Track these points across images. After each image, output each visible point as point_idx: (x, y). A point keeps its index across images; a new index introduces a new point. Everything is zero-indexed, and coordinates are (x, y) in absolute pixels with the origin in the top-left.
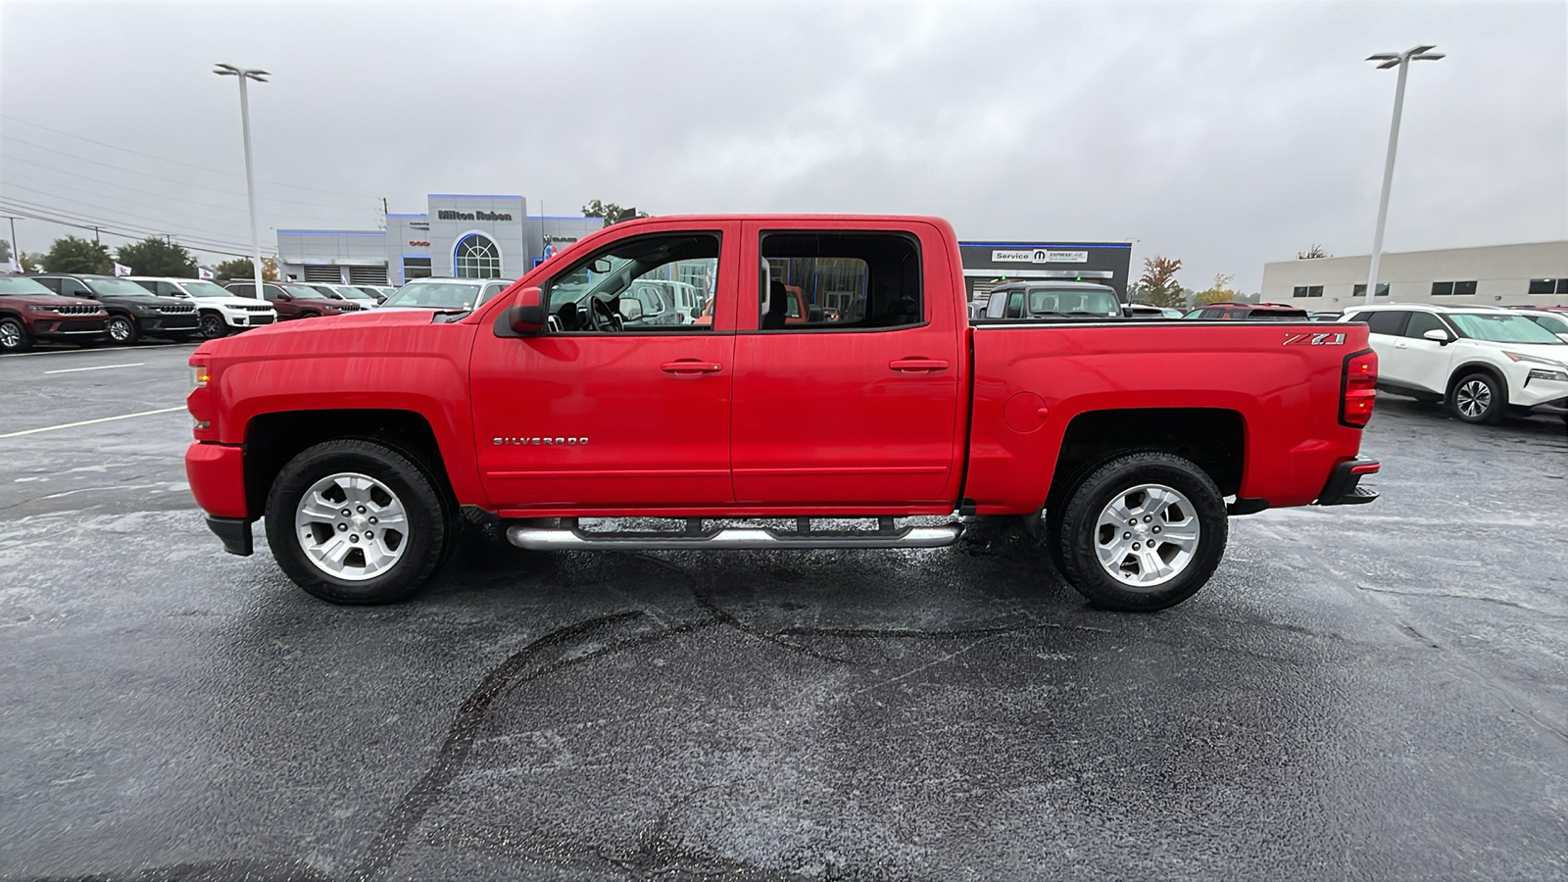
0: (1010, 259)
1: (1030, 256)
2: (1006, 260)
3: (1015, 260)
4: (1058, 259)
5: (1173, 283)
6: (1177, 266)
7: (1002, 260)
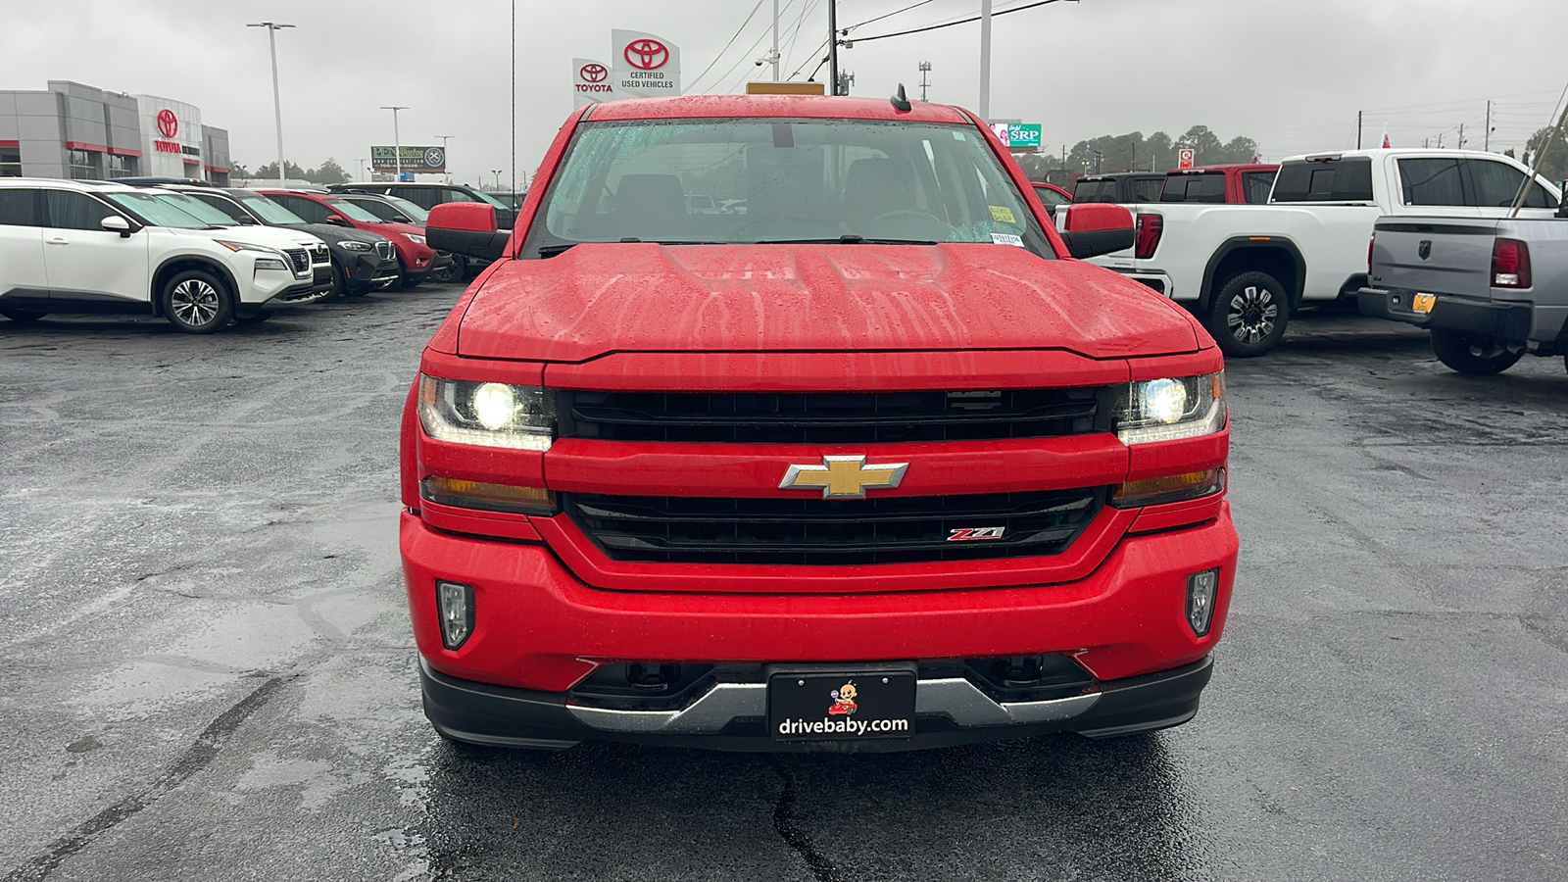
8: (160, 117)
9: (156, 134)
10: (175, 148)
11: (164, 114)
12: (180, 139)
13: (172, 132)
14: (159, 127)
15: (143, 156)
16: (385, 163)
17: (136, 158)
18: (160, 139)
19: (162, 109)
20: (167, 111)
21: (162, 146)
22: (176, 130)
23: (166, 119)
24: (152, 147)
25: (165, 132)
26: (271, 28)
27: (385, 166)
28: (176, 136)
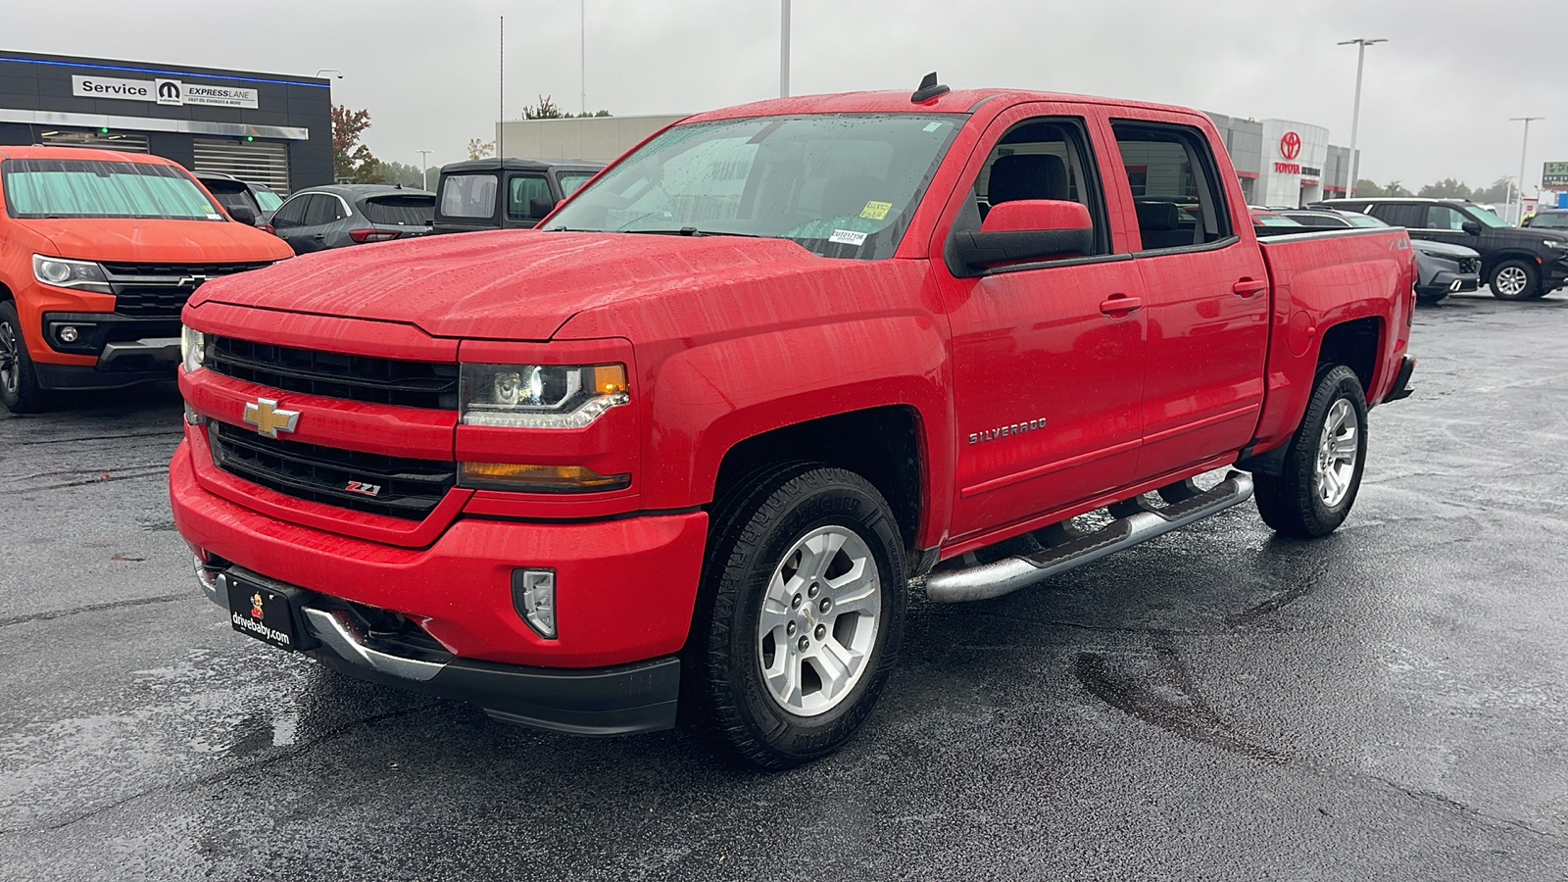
0: (111, 94)
1: (151, 91)
2: (103, 95)
3: (121, 96)
4: (205, 100)
5: (359, 150)
6: (364, 120)
7: (93, 94)
8: (1284, 139)
9: (1277, 155)
10: (1295, 169)
11: (1288, 137)
12: (1301, 161)
13: (1294, 153)
14: (1282, 149)
15: (1261, 179)
16: (1558, 180)
17: (1252, 179)
18: (1280, 162)
19: (1288, 131)
20: (1292, 133)
21: (1281, 168)
22: (1297, 152)
23: (1291, 142)
24: (1272, 168)
25: (1287, 154)
26: (1361, 44)
27: (1557, 183)
28: (1297, 157)
